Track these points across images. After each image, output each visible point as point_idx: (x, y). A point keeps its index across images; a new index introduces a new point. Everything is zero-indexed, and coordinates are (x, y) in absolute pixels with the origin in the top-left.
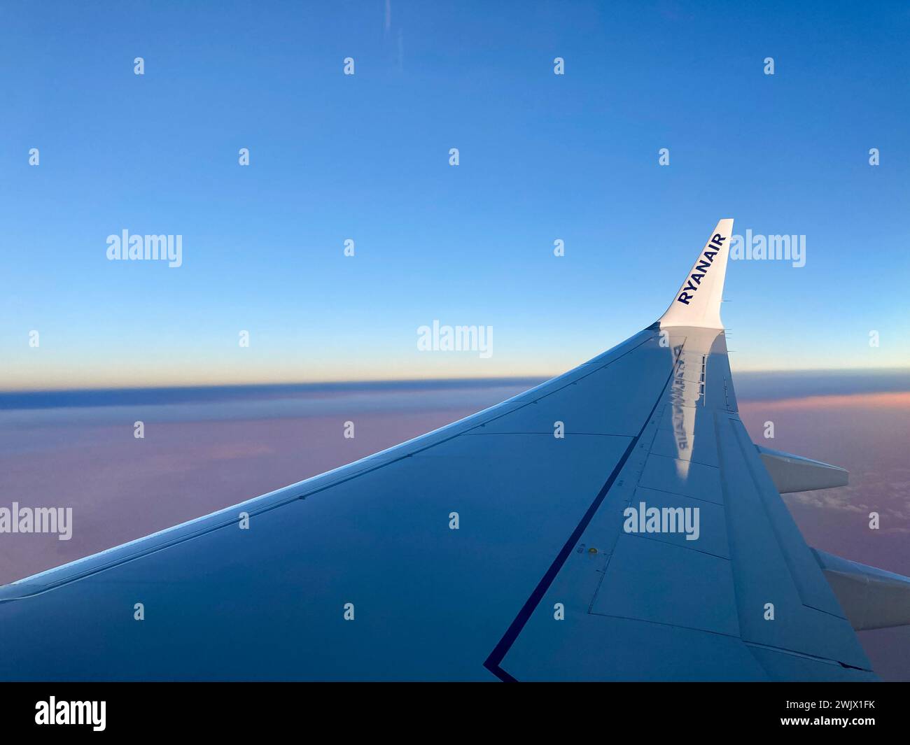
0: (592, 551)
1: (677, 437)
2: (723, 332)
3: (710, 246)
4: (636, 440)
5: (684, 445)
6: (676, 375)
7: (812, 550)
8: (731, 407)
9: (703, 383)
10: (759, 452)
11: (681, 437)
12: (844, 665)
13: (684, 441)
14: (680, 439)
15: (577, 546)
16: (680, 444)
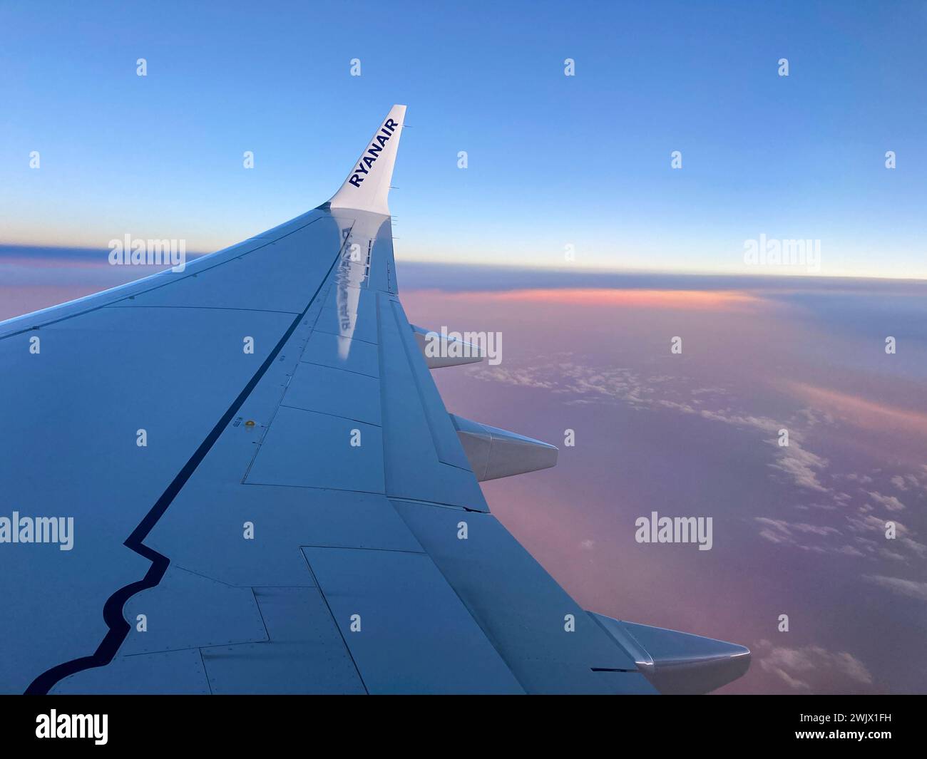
0: (250, 424)
1: (341, 318)
2: (390, 218)
3: (383, 130)
4: (300, 317)
5: (347, 326)
6: (343, 257)
7: (451, 416)
8: (392, 290)
9: (368, 266)
10: (414, 330)
11: (344, 318)
12: (468, 510)
13: (348, 322)
14: (343, 320)
15: (234, 419)
16: (343, 325)
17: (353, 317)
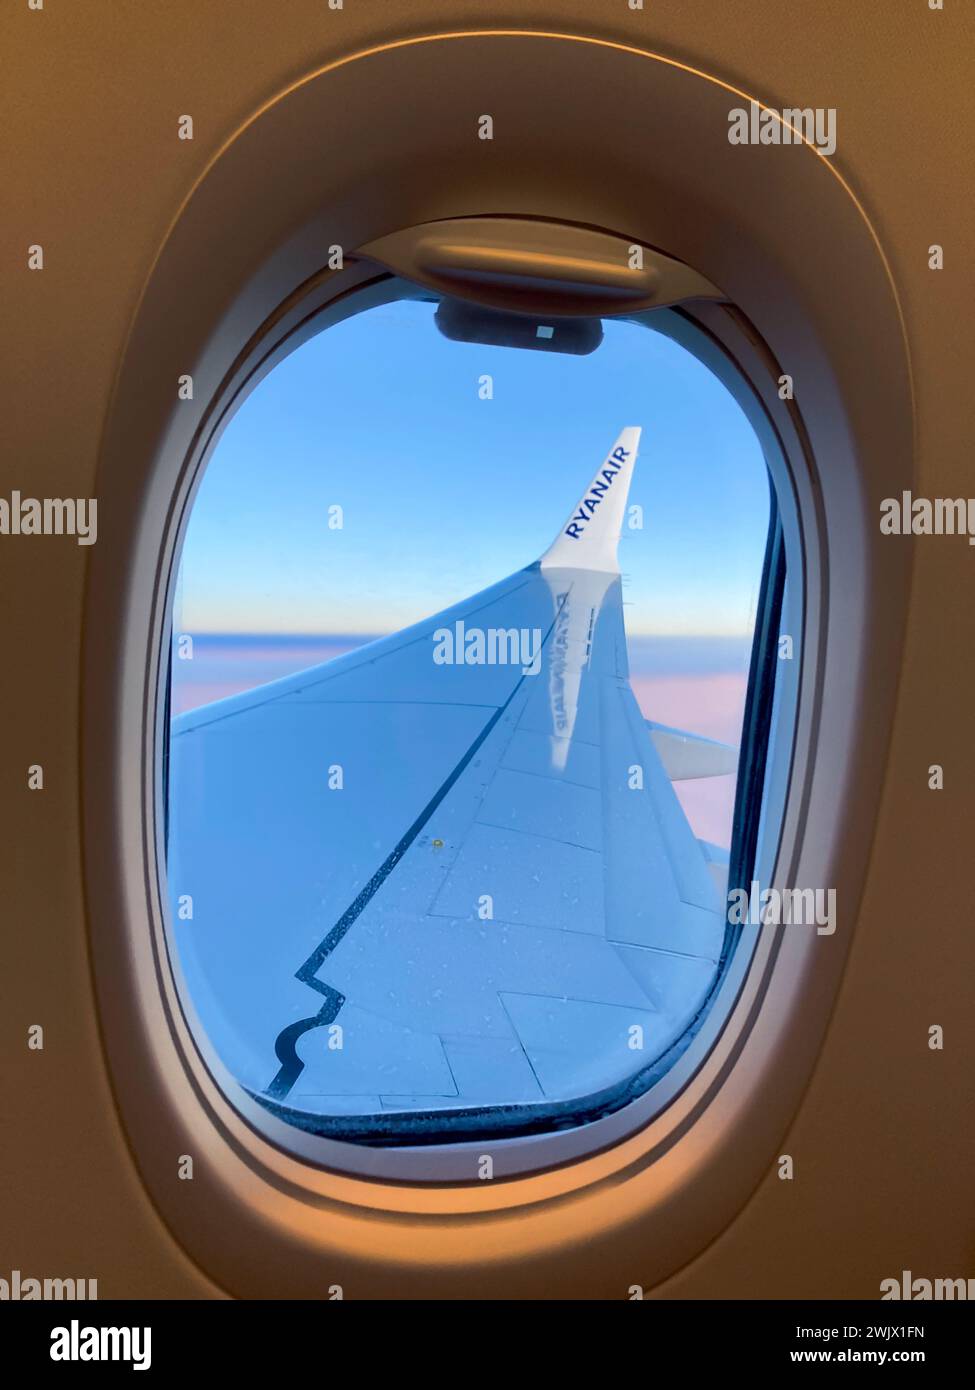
0: (438, 844)
2: (620, 577)
4: (500, 711)
5: (563, 724)
6: (557, 632)
7: (699, 841)
8: (621, 672)
9: (590, 642)
13: (562, 719)
14: (558, 716)
15: (419, 837)
16: (558, 723)
17: (572, 712)
